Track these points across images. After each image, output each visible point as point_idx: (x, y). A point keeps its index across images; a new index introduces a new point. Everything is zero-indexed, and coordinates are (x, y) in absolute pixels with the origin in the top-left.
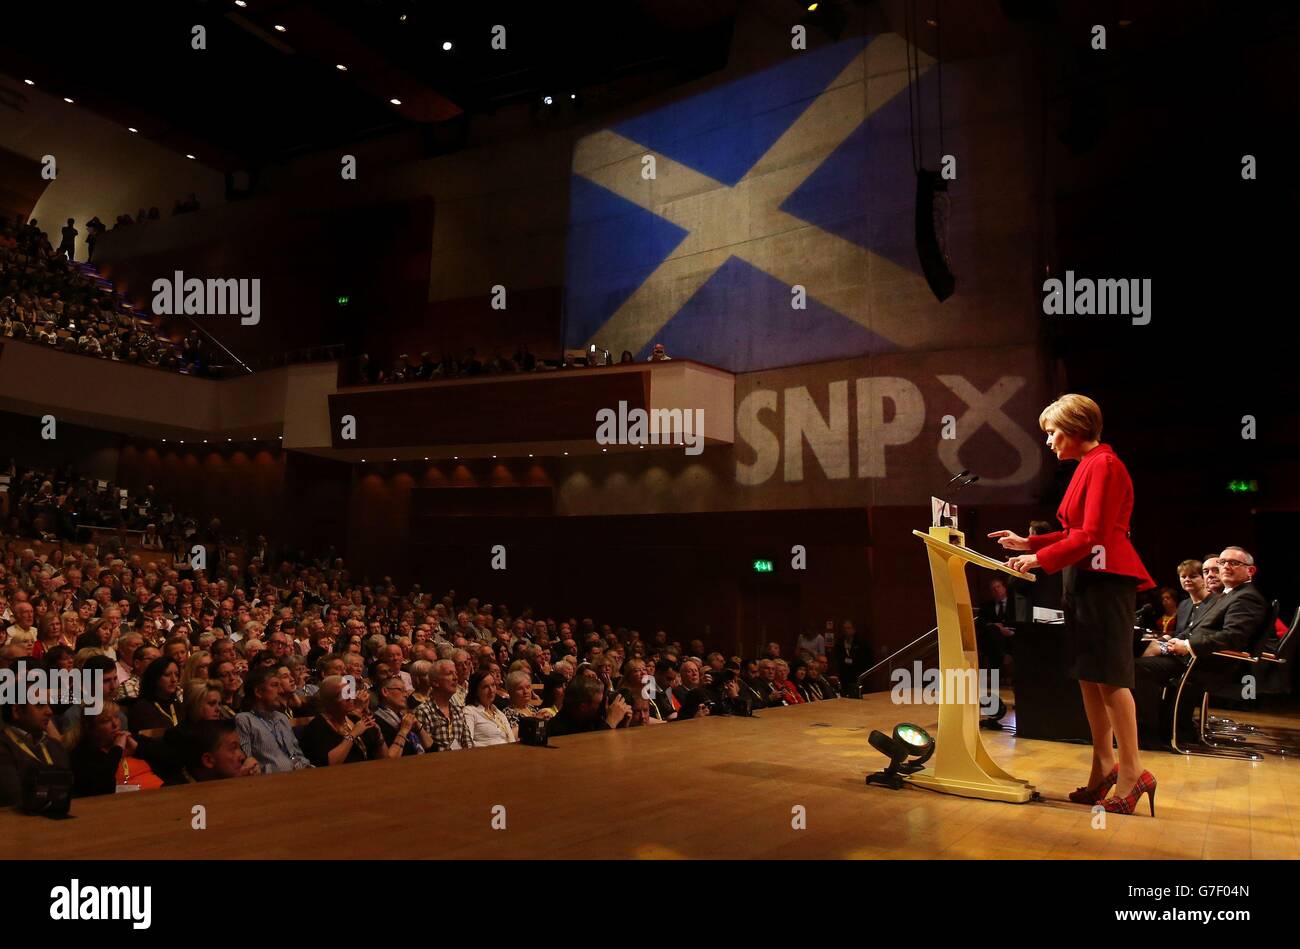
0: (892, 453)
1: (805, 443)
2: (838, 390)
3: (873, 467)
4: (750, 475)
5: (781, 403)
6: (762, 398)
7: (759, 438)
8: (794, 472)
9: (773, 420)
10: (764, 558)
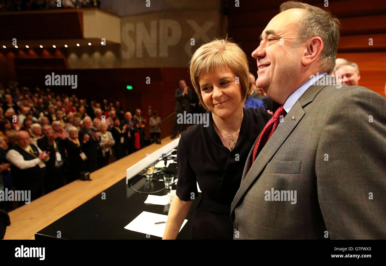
0: (170, 48)
1: (143, 44)
2: (154, 23)
3: (164, 54)
4: (126, 55)
5: (135, 29)
6: (129, 27)
7: (129, 42)
8: (140, 55)
9: (133, 35)
10: (130, 85)
